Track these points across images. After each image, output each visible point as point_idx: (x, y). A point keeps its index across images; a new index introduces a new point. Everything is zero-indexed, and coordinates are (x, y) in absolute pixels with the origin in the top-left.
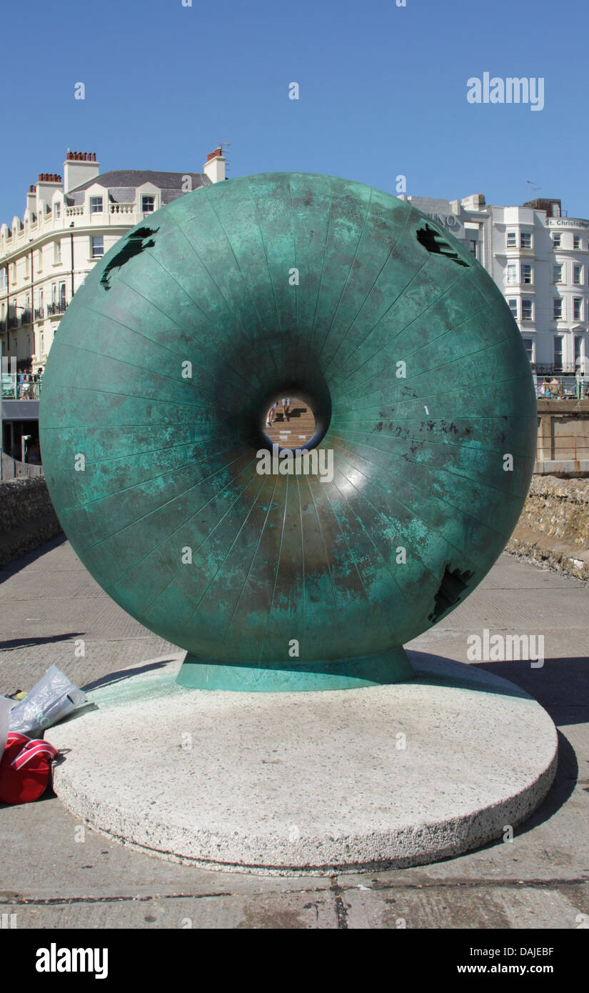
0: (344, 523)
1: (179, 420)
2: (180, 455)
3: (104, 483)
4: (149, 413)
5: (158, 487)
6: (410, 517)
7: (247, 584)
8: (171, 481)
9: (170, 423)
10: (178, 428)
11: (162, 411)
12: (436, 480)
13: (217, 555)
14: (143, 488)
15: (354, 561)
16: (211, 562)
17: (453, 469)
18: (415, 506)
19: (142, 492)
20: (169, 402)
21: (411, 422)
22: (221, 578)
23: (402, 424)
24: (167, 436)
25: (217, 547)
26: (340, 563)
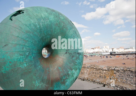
0: (62, 71)
1: (30, 50)
2: (30, 59)
3: (10, 66)
4: (23, 49)
5: (25, 66)
6: (72, 69)
7: (44, 86)
8: (28, 64)
9: (28, 51)
10: (30, 52)
11: (26, 48)
12: (76, 62)
13: (38, 81)
14: (21, 66)
15: (64, 79)
16: (37, 82)
17: (78, 60)
18: (73, 67)
19: (21, 67)
20: (28, 46)
21: (72, 52)
22: (39, 86)
23: (71, 52)
24: (27, 54)
25: (38, 79)
26: (62, 79)
